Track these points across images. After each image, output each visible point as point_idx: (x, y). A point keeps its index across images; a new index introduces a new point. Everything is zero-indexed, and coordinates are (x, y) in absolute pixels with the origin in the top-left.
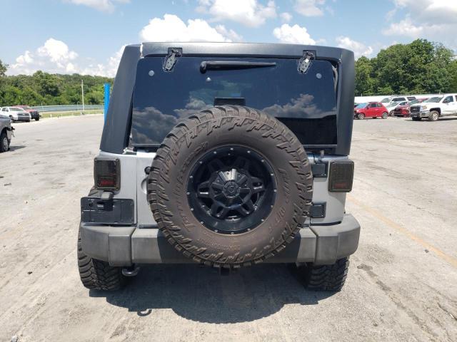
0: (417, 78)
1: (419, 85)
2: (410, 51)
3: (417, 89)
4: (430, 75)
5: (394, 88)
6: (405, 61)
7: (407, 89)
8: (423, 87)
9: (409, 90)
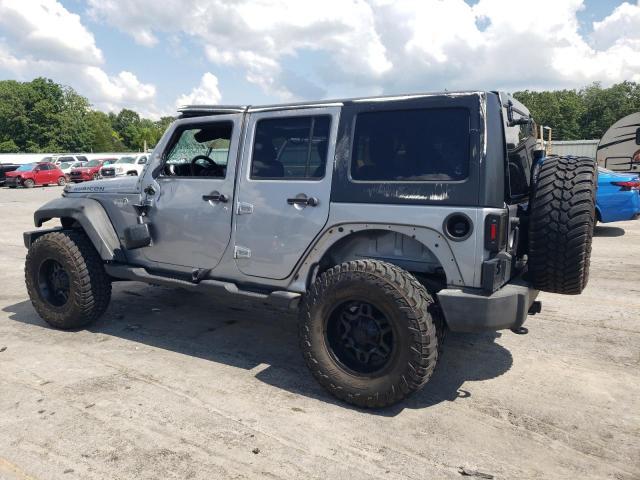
0: (49, 130)
1: (54, 141)
2: (34, 93)
3: (53, 146)
4: (65, 128)
5: (17, 143)
6: (29, 106)
7: (37, 145)
8: (60, 144)
9: (41, 147)
